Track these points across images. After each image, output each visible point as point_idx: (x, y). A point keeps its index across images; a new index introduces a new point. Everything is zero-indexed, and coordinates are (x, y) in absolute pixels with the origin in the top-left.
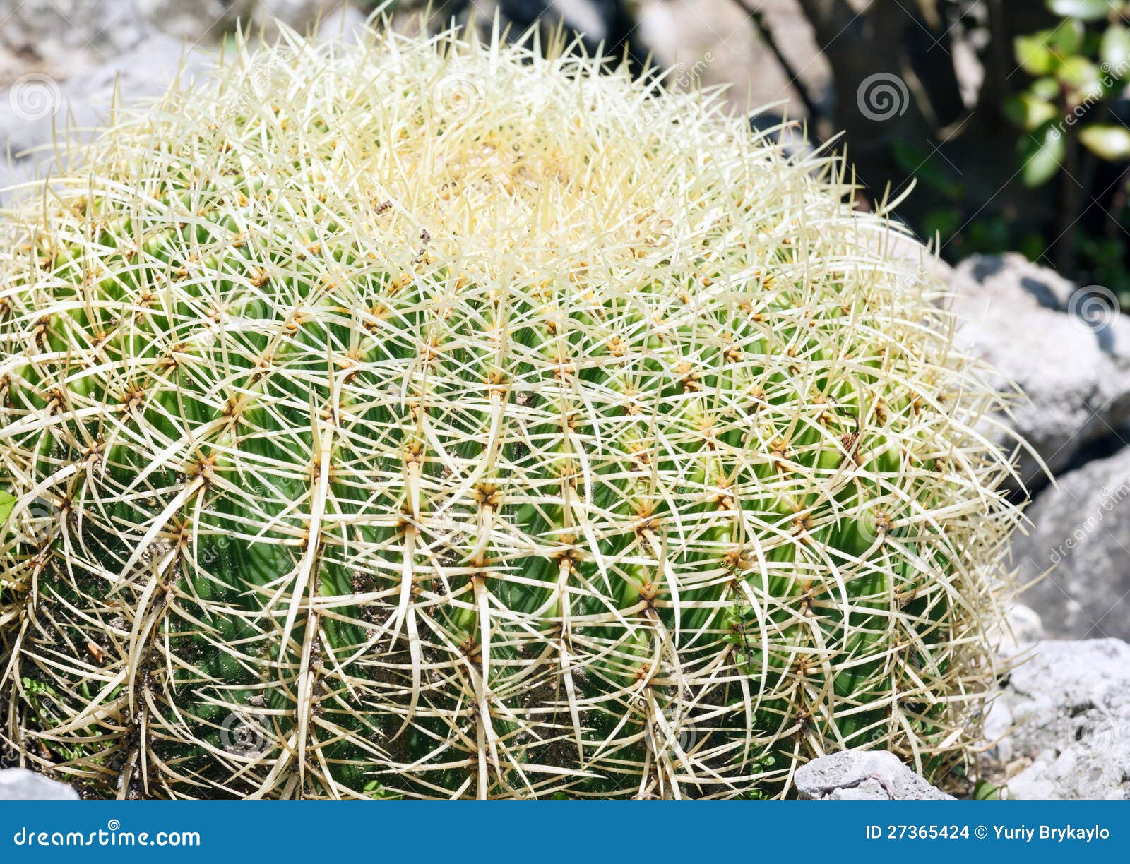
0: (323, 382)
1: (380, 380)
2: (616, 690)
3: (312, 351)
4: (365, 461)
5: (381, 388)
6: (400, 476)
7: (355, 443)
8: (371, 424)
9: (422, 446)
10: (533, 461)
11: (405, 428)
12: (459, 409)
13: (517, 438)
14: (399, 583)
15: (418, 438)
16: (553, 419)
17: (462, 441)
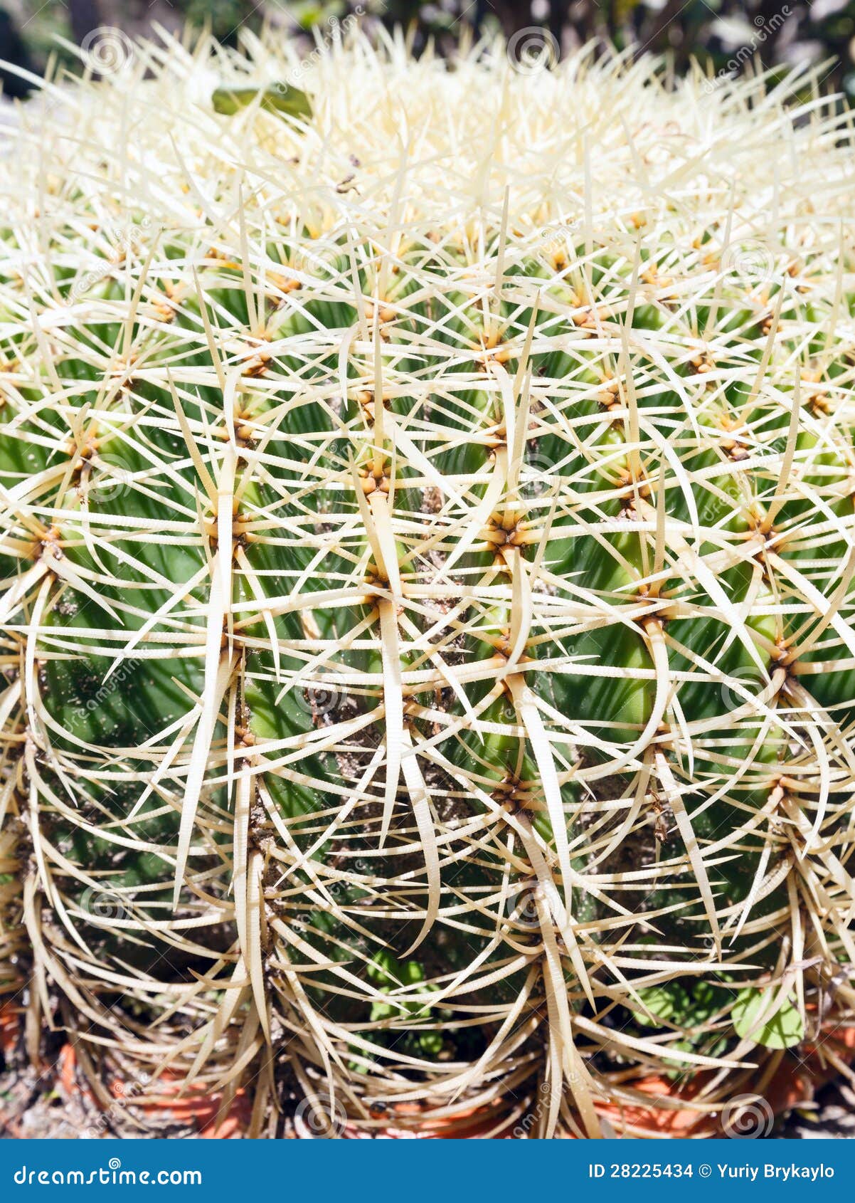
0: (212, 382)
1: (303, 364)
2: (748, 816)
3: (189, 336)
4: (294, 500)
5: (306, 376)
6: (357, 518)
7: (276, 472)
8: (300, 440)
9: (387, 464)
10: (580, 462)
11: (352, 435)
12: (443, 394)
13: (546, 429)
14: (380, 699)
15: (379, 449)
16: (592, 393)
17: (453, 445)
